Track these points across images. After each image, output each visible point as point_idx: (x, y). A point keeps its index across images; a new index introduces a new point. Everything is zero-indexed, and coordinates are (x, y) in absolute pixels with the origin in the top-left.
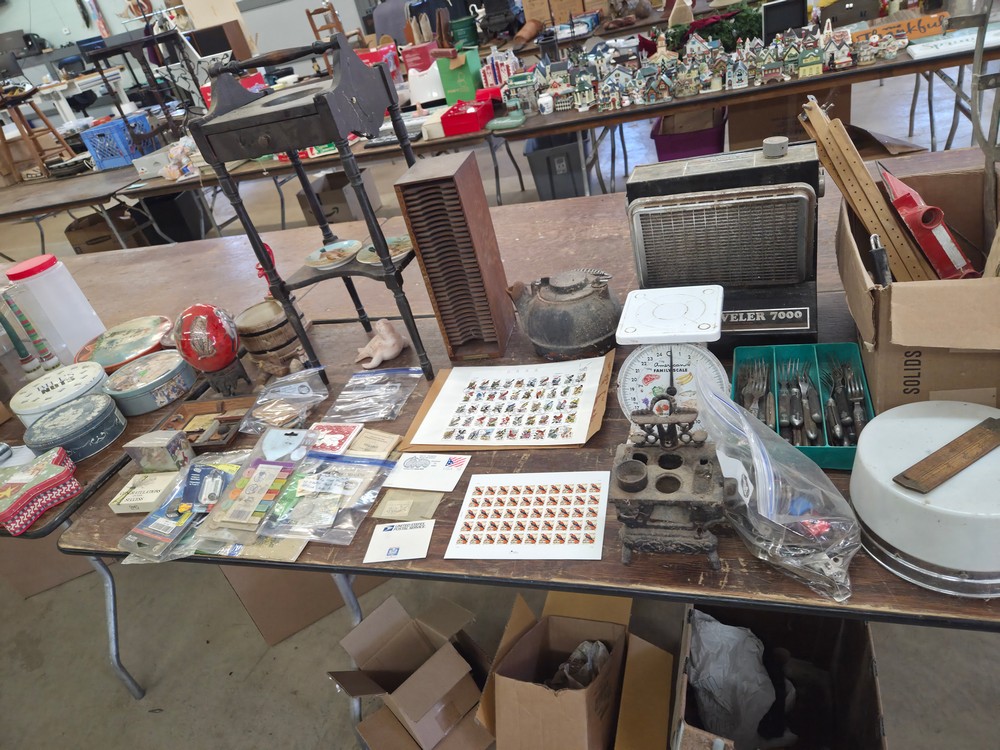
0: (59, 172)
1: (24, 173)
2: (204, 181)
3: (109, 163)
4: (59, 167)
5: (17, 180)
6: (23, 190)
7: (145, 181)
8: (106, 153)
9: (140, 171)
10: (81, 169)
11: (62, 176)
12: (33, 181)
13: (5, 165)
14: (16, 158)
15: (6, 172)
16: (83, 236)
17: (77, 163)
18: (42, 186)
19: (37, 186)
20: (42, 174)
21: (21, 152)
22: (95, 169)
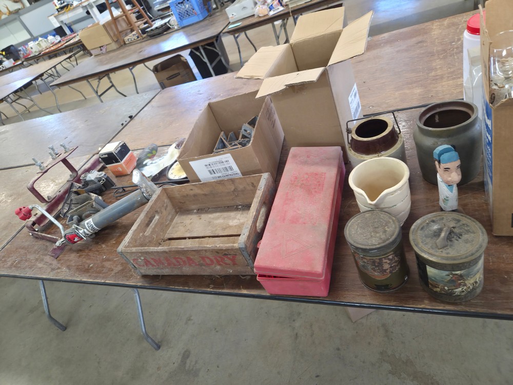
0: (152, 33)
1: (126, 38)
2: (292, 12)
3: (186, 22)
4: (152, 30)
5: (122, 44)
6: (125, 50)
7: (234, 23)
8: (181, 16)
9: (230, 16)
10: (166, 30)
11: (155, 35)
12: (131, 43)
13: (115, 35)
14: (120, 29)
15: (116, 40)
16: (165, 74)
17: (162, 26)
18: (139, 45)
19: (136, 45)
20: (138, 37)
21: (121, 25)
22: (176, 28)
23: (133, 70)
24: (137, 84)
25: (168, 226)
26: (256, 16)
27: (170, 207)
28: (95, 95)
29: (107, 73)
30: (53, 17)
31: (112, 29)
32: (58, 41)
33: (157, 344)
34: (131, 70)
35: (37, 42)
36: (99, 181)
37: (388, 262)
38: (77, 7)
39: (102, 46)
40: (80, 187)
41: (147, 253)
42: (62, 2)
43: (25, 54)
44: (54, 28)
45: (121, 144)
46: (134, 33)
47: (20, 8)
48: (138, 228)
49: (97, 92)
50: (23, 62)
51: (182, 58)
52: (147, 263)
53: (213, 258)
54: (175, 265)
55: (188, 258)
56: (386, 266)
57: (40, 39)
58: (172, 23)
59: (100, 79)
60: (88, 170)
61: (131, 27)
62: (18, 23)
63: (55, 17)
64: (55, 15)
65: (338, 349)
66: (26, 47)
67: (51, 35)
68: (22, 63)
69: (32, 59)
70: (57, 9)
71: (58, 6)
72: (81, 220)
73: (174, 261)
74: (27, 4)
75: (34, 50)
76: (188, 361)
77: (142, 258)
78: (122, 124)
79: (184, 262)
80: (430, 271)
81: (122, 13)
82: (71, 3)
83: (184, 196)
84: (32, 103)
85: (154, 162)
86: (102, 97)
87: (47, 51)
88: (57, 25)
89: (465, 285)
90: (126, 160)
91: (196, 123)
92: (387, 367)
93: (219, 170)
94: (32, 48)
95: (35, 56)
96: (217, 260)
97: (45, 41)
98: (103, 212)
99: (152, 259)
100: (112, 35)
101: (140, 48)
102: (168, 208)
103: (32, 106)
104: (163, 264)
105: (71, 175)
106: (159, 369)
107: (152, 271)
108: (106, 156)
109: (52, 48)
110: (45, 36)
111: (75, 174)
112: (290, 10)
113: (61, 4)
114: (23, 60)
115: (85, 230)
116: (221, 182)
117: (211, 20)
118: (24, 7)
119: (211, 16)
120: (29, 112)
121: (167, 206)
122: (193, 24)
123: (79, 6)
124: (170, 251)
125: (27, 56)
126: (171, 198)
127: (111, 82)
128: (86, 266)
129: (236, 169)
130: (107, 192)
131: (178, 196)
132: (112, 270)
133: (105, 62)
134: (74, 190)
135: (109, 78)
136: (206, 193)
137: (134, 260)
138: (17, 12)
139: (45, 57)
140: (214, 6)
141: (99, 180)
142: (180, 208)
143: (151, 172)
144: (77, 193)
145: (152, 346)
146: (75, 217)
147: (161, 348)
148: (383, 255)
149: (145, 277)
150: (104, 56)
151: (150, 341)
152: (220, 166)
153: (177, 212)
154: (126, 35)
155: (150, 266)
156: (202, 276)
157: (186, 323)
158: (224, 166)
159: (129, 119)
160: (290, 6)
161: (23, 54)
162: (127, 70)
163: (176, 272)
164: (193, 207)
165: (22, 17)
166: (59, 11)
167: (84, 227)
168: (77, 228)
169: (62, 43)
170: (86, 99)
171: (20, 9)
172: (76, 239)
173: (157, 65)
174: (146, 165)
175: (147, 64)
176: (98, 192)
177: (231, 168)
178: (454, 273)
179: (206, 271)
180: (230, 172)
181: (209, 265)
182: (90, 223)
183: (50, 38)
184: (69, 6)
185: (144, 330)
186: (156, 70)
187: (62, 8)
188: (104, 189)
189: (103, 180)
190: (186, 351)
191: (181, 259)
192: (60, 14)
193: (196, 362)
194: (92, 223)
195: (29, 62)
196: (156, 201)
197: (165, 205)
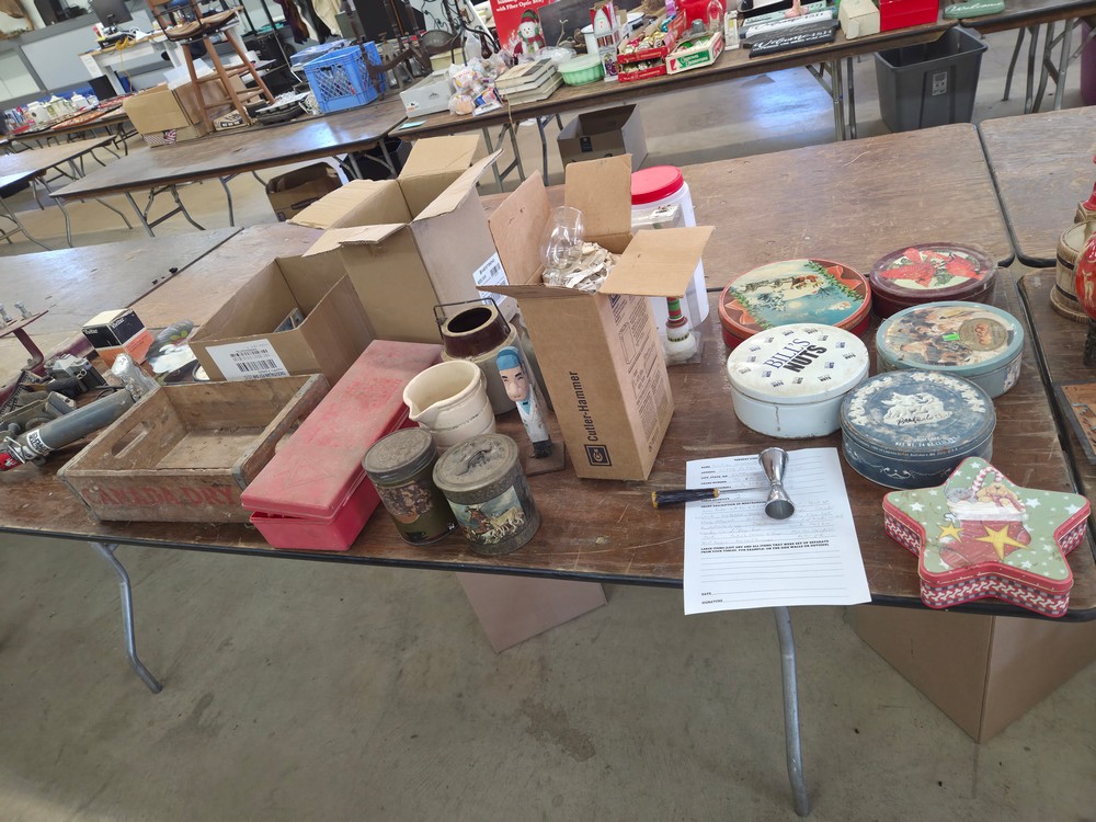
0: (268, 117)
1: (217, 121)
2: (513, 114)
3: (334, 105)
4: (268, 111)
5: (209, 130)
6: (212, 144)
7: (414, 119)
8: (327, 93)
9: (408, 106)
10: (296, 113)
11: (272, 123)
12: (227, 131)
13: (195, 111)
14: (208, 102)
15: (196, 121)
16: (289, 198)
17: (289, 106)
18: (241, 136)
19: (234, 137)
20: (241, 122)
21: (211, 96)
22: (315, 112)
23: (227, 183)
24: (234, 211)
25: (164, 451)
26: (452, 113)
27: (173, 419)
28: (141, 224)
29: (171, 183)
30: (89, 55)
31: (191, 101)
32: (92, 106)
33: (156, 683)
34: (224, 182)
35: (47, 104)
36: (76, 374)
37: (411, 495)
38: (142, 42)
39: (168, 131)
40: (38, 381)
41: (102, 479)
42: (113, 29)
43: (18, 125)
44: (89, 79)
45: (126, 314)
46: (236, 112)
47: (24, 28)
48: (100, 443)
49: (145, 219)
50: (10, 141)
51: (328, 170)
52: (104, 497)
53: (198, 490)
54: (146, 503)
55: (163, 489)
56: (409, 502)
57: (54, 98)
58: (309, 102)
59: (154, 194)
60: (60, 355)
61: (230, 101)
62: (15, 60)
63: (93, 56)
64: (94, 53)
65: (460, 695)
66: (24, 110)
67: (78, 94)
68: (9, 143)
69: (30, 137)
70: (101, 43)
71: (104, 37)
72: (21, 430)
73: (144, 495)
74: (41, 24)
75: (38, 119)
76: (206, 712)
77: (96, 488)
78: (155, 282)
79: (159, 496)
80: (457, 509)
81: (216, 72)
82: (131, 33)
83: (197, 404)
84: (15, 226)
85: (178, 349)
86: (154, 229)
87: (65, 124)
88: (97, 73)
89: (491, 527)
90: (132, 343)
91: (243, 288)
92: (526, 721)
93: (254, 366)
94: (34, 115)
95: (39, 131)
96: (206, 495)
97: (64, 103)
98: (60, 419)
99: (112, 490)
100: (190, 111)
101: (241, 144)
102: (169, 422)
103: (14, 232)
104: (129, 500)
105: (29, 360)
106: (151, 723)
107: (114, 514)
108: (96, 332)
109: (76, 121)
110: (65, 93)
111: (38, 360)
112: (509, 111)
113: (111, 33)
114: (11, 137)
115: (25, 448)
116: (251, 384)
117: (380, 107)
118: (33, 29)
119: (382, 100)
120: (11, 243)
121: (167, 418)
122: (347, 111)
123: (147, 41)
124: (136, 477)
125: (20, 130)
126: (176, 406)
127: (178, 201)
128: (17, 507)
129: (280, 366)
130: (87, 395)
131: (187, 402)
132: (57, 513)
133: (167, 163)
134: (26, 383)
135: (175, 194)
136: (231, 401)
137: (85, 491)
138: (17, 36)
139: (58, 136)
140: (394, 82)
141: (76, 371)
142: (194, 425)
143: (168, 366)
144: (30, 389)
145: (147, 684)
146: (12, 426)
147: (164, 691)
148: (399, 484)
149: (105, 523)
150: (168, 151)
151: (142, 672)
152: (254, 359)
153: (186, 432)
154: (220, 114)
155: (110, 504)
156: (190, 524)
157: (220, 649)
158: (260, 359)
159: (170, 274)
160: (511, 104)
161: (14, 125)
162: (216, 182)
163: (150, 516)
164: (214, 424)
165: (25, 48)
166: (103, 47)
167: (24, 443)
168: (11, 444)
169: (99, 112)
170: (131, 228)
171: (24, 31)
172: (9, 463)
173: (279, 178)
174: (163, 353)
175: (259, 173)
176: (71, 392)
177: (273, 364)
178: (471, 507)
179: (194, 514)
180: (271, 370)
181: (197, 503)
182: (35, 435)
183: (77, 99)
184: (126, 39)
185: (131, 651)
186: (274, 188)
187: (111, 41)
188: (84, 389)
189: (83, 372)
190: (206, 696)
191: (154, 491)
192: (106, 52)
193: (219, 714)
194: (39, 437)
195: (26, 142)
196: (145, 406)
197: (163, 415)
